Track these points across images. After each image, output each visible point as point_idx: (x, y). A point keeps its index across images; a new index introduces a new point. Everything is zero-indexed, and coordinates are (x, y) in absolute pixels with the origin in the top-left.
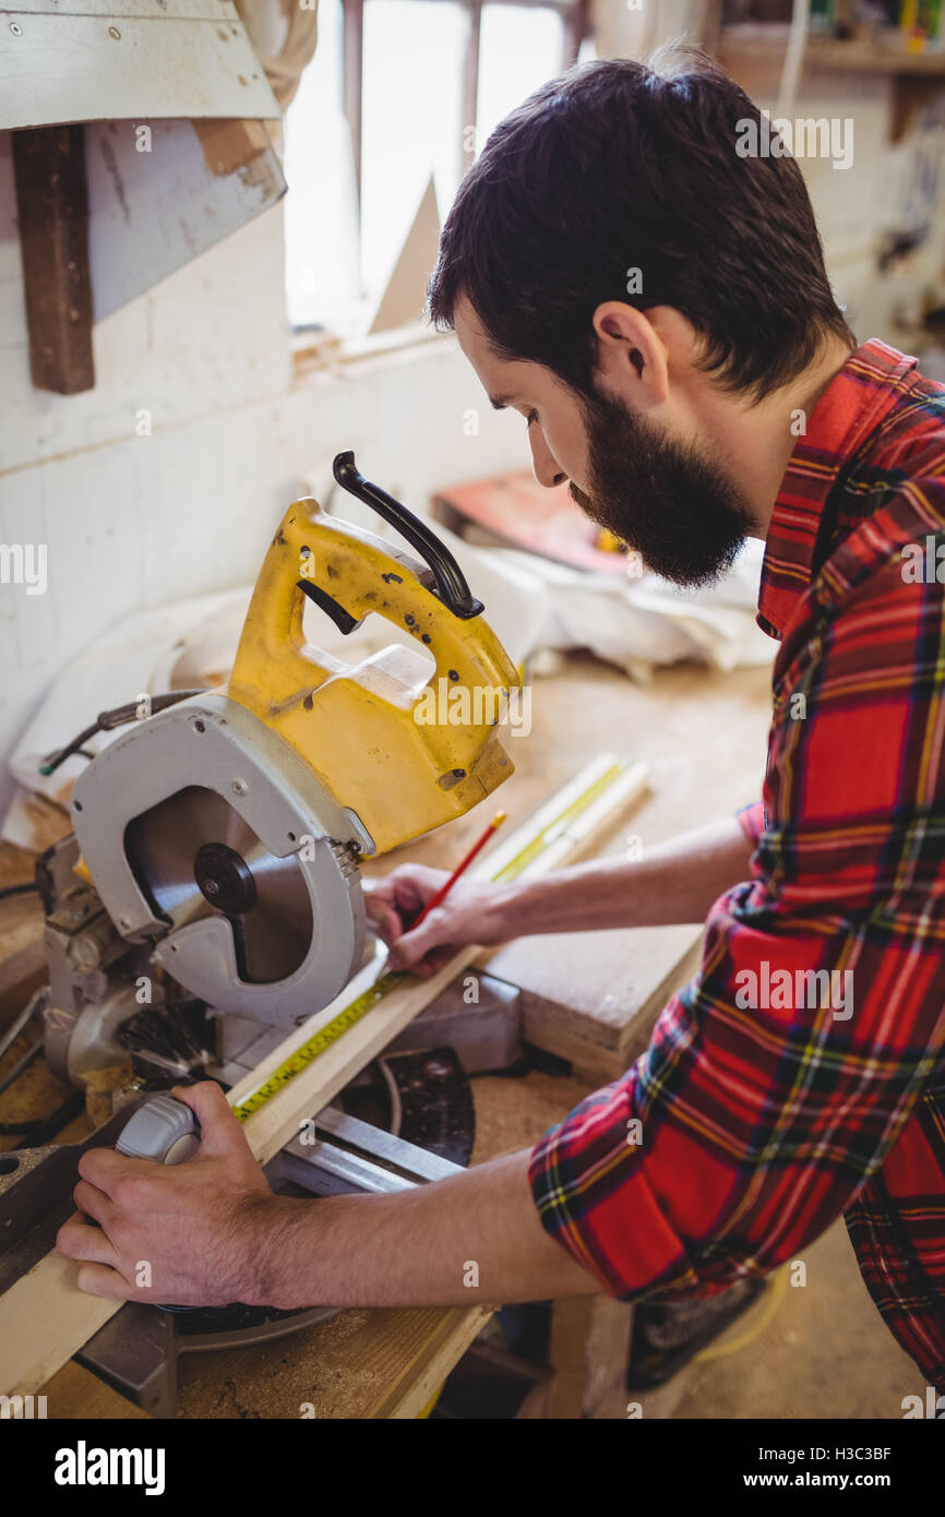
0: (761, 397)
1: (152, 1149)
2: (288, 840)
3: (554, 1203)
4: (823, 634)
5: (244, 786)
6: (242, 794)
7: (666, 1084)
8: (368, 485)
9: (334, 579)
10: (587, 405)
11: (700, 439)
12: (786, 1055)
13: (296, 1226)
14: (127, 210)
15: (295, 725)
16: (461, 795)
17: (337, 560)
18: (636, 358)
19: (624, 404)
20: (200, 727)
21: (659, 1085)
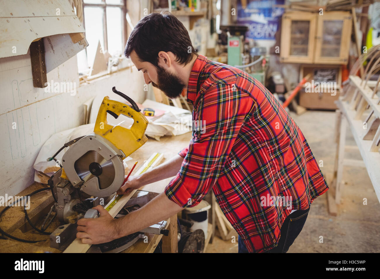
0: (186, 65)
1: (92, 217)
2: (110, 157)
3: (170, 194)
4: (203, 97)
5: (100, 148)
6: (100, 150)
7: (185, 171)
8: (119, 92)
9: (114, 109)
10: (157, 69)
11: (176, 73)
12: (204, 160)
13: (123, 220)
14: (54, 51)
15: (109, 136)
16: (141, 143)
17: (114, 105)
18: (166, 60)
19: (163, 68)
20: (91, 139)
21: (184, 172)
